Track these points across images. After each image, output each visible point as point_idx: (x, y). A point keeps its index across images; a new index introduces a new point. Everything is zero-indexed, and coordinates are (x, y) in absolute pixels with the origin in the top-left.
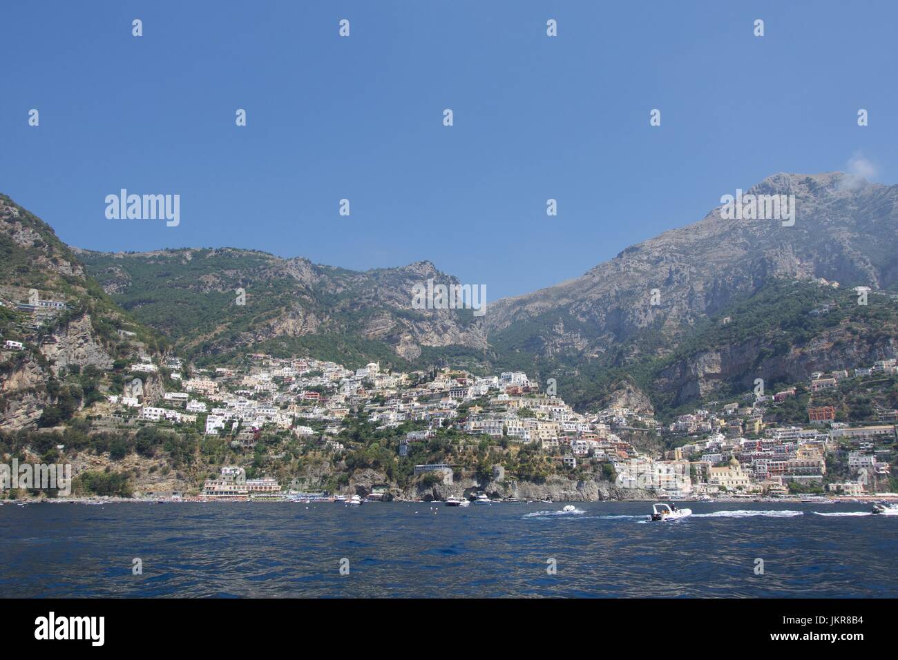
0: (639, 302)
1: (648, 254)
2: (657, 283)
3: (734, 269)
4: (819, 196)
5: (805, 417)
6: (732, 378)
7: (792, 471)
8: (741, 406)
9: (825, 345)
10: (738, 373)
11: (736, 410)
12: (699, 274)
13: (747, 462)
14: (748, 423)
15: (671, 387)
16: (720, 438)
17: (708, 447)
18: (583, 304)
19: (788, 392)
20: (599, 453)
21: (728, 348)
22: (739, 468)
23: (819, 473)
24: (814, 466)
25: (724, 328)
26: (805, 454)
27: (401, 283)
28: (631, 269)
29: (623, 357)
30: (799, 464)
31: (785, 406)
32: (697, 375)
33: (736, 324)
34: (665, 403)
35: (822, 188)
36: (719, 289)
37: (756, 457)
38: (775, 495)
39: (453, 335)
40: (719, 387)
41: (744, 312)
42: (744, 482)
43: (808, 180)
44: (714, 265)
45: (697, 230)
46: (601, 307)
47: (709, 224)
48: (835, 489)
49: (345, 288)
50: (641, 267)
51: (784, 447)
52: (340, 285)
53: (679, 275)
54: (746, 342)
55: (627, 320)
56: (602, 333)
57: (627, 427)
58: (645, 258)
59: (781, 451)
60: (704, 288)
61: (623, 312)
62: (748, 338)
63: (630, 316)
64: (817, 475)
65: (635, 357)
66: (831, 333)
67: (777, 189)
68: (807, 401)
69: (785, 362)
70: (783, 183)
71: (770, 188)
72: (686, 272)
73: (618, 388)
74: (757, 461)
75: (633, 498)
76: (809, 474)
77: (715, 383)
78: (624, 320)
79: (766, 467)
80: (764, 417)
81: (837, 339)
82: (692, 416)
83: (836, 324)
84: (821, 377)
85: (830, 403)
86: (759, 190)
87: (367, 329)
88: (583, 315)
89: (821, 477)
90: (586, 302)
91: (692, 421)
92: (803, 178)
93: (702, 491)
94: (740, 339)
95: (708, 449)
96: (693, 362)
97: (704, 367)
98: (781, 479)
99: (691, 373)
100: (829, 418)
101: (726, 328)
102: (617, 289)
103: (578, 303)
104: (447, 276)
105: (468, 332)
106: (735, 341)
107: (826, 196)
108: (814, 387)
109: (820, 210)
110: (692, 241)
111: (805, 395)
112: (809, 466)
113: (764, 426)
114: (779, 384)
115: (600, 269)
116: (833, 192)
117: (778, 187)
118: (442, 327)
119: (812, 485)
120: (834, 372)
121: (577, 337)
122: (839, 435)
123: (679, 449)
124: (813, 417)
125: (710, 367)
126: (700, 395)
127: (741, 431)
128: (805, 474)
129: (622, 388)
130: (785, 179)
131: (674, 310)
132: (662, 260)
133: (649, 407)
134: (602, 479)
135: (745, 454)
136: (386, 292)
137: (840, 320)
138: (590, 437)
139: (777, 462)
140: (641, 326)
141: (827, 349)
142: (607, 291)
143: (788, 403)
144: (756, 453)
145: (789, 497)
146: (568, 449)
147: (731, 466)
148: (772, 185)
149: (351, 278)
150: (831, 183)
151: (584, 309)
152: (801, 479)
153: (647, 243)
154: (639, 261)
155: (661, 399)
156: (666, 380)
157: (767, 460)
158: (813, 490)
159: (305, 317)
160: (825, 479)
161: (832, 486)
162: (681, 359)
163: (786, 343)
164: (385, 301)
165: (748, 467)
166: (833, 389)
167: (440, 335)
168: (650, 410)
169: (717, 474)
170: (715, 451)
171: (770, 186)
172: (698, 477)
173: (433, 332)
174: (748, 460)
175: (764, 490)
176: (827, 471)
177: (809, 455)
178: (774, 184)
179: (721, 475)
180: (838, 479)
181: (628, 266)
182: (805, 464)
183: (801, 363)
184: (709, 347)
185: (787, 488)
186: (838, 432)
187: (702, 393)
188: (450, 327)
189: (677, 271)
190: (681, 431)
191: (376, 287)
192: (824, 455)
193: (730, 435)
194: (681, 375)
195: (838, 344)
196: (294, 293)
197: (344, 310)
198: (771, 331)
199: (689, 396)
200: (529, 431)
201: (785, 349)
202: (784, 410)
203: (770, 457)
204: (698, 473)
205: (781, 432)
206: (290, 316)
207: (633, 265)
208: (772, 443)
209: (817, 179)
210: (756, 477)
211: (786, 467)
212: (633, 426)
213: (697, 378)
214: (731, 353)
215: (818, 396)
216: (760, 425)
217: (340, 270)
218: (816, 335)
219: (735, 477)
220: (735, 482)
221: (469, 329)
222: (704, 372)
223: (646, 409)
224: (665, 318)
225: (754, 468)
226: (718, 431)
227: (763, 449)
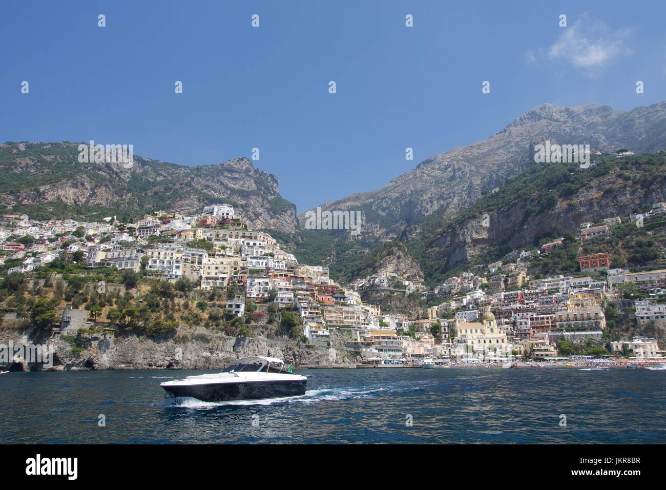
0: (426, 195)
1: (439, 163)
2: (443, 180)
3: (506, 164)
4: (576, 121)
5: (576, 266)
6: (499, 242)
7: (561, 326)
8: (505, 263)
9: (594, 194)
10: (504, 238)
11: (499, 268)
12: (478, 172)
13: (506, 317)
14: (511, 277)
15: (441, 256)
16: (479, 294)
17: (465, 304)
18: (384, 201)
19: (555, 243)
20: (285, 297)
21: (496, 214)
22: (494, 323)
23: (597, 327)
24: (590, 319)
25: (492, 196)
26: (578, 305)
27: (218, 175)
28: (425, 174)
29: (406, 236)
30: (571, 317)
31: (553, 256)
32: (465, 241)
33: (504, 192)
34: (436, 270)
35: (578, 115)
36: (494, 182)
37: (517, 311)
38: (540, 357)
39: (264, 221)
40: (485, 251)
41: (511, 182)
42: (500, 341)
43: (567, 110)
44: (490, 166)
45: (479, 147)
46: (399, 203)
47: (489, 143)
48: (620, 348)
49: (165, 177)
50: (433, 173)
51: (551, 298)
52: (160, 175)
53: (461, 172)
54: (512, 206)
55: (416, 210)
56: (397, 221)
57: (388, 288)
58: (437, 167)
59: (547, 302)
60: (481, 182)
61: (413, 204)
62: (514, 202)
63: (419, 206)
64: (594, 330)
65: (417, 235)
66: (601, 182)
67: (543, 116)
68: (577, 249)
69: (551, 216)
70: (548, 111)
71: (537, 115)
72: (467, 170)
73: (389, 254)
74: (518, 317)
75: (318, 363)
76: (584, 330)
77: (482, 249)
78: (414, 209)
79: (529, 322)
80: (528, 270)
81: (607, 187)
82: (456, 278)
83: (606, 173)
84: (590, 227)
85: (603, 249)
86: (528, 116)
87: (173, 209)
88: (384, 210)
89: (601, 333)
90: (387, 199)
91: (456, 282)
92: (563, 108)
93: (443, 353)
94: (507, 204)
95: (464, 307)
96: (462, 228)
97: (472, 232)
98: (547, 337)
99: (459, 239)
100: (604, 265)
101: (494, 196)
102: (412, 189)
103: (379, 201)
104: (266, 174)
105: (278, 218)
106: (502, 207)
107: (581, 121)
108: (584, 235)
109: (577, 128)
110: (475, 154)
111: (574, 244)
112: (583, 320)
113: (528, 278)
114: (544, 240)
115: (403, 178)
116: (586, 117)
117: (543, 114)
118: (254, 214)
119: (588, 344)
120: (605, 220)
121: (377, 227)
122: (619, 282)
123: (436, 307)
124: (585, 265)
125: (477, 233)
126: (467, 259)
127: (503, 286)
128: (578, 330)
129: (392, 254)
130: (549, 108)
131: (456, 200)
132: (450, 166)
133: (419, 273)
134: (278, 333)
135: (505, 308)
136: (203, 182)
137: (609, 169)
138: (281, 275)
139: (542, 316)
140: (427, 214)
141: (596, 198)
142: (405, 191)
143: (555, 253)
144: (518, 305)
145: (559, 360)
146: (241, 290)
147: (485, 321)
148: (538, 112)
149: (173, 170)
150: (585, 111)
151: (385, 205)
152: (574, 336)
153: (440, 157)
154: (432, 169)
155: (432, 267)
156: (437, 249)
157: (530, 314)
158: (590, 350)
159: (93, 189)
160: (605, 336)
161: (617, 345)
162: (452, 228)
163: (553, 197)
164: (202, 189)
165: (506, 323)
166: (606, 236)
167: (252, 221)
168: (420, 276)
169: (466, 331)
170: (473, 307)
171: (538, 113)
172: (443, 335)
173: (245, 218)
174: (508, 314)
175: (526, 352)
176: (607, 324)
177: (582, 305)
178: (540, 111)
179: (471, 332)
180: (622, 335)
181: (423, 173)
182: (579, 316)
183: (569, 215)
184: (477, 214)
185: (555, 348)
186: (618, 278)
187: (469, 258)
188: (261, 214)
189: (459, 169)
190: (445, 293)
191: (193, 176)
192: (602, 306)
193: (490, 290)
194: (451, 243)
195: (608, 192)
196: (89, 168)
197: (156, 193)
198: (537, 192)
199: (457, 262)
200: (181, 265)
201: (551, 204)
202: (551, 261)
203: (534, 310)
204: (443, 331)
205: (546, 282)
206: (69, 184)
207: (427, 172)
208: (536, 294)
209: (574, 109)
210: (516, 334)
211: (554, 321)
212: (395, 287)
213: (465, 243)
214: (497, 219)
215: (589, 244)
216: (524, 278)
217: (165, 164)
218: (584, 185)
219: (488, 335)
220: (487, 341)
221: (278, 216)
222: (472, 238)
223: (415, 275)
224: (447, 207)
225: (514, 324)
226: (478, 287)
227: (526, 302)
